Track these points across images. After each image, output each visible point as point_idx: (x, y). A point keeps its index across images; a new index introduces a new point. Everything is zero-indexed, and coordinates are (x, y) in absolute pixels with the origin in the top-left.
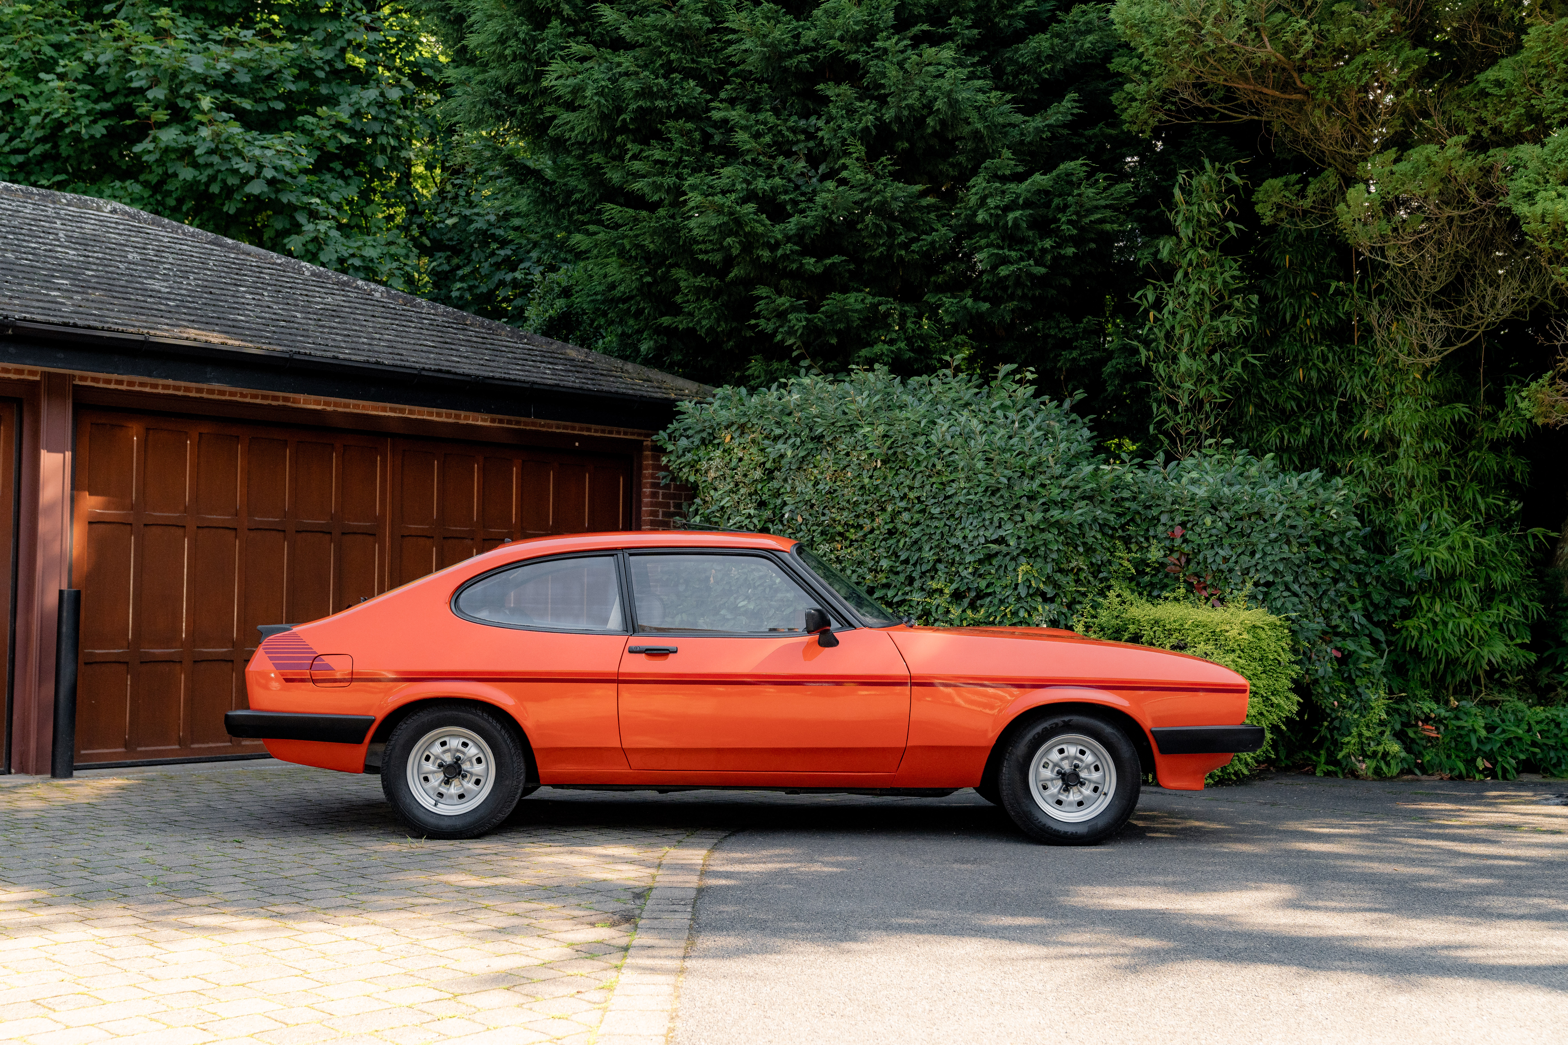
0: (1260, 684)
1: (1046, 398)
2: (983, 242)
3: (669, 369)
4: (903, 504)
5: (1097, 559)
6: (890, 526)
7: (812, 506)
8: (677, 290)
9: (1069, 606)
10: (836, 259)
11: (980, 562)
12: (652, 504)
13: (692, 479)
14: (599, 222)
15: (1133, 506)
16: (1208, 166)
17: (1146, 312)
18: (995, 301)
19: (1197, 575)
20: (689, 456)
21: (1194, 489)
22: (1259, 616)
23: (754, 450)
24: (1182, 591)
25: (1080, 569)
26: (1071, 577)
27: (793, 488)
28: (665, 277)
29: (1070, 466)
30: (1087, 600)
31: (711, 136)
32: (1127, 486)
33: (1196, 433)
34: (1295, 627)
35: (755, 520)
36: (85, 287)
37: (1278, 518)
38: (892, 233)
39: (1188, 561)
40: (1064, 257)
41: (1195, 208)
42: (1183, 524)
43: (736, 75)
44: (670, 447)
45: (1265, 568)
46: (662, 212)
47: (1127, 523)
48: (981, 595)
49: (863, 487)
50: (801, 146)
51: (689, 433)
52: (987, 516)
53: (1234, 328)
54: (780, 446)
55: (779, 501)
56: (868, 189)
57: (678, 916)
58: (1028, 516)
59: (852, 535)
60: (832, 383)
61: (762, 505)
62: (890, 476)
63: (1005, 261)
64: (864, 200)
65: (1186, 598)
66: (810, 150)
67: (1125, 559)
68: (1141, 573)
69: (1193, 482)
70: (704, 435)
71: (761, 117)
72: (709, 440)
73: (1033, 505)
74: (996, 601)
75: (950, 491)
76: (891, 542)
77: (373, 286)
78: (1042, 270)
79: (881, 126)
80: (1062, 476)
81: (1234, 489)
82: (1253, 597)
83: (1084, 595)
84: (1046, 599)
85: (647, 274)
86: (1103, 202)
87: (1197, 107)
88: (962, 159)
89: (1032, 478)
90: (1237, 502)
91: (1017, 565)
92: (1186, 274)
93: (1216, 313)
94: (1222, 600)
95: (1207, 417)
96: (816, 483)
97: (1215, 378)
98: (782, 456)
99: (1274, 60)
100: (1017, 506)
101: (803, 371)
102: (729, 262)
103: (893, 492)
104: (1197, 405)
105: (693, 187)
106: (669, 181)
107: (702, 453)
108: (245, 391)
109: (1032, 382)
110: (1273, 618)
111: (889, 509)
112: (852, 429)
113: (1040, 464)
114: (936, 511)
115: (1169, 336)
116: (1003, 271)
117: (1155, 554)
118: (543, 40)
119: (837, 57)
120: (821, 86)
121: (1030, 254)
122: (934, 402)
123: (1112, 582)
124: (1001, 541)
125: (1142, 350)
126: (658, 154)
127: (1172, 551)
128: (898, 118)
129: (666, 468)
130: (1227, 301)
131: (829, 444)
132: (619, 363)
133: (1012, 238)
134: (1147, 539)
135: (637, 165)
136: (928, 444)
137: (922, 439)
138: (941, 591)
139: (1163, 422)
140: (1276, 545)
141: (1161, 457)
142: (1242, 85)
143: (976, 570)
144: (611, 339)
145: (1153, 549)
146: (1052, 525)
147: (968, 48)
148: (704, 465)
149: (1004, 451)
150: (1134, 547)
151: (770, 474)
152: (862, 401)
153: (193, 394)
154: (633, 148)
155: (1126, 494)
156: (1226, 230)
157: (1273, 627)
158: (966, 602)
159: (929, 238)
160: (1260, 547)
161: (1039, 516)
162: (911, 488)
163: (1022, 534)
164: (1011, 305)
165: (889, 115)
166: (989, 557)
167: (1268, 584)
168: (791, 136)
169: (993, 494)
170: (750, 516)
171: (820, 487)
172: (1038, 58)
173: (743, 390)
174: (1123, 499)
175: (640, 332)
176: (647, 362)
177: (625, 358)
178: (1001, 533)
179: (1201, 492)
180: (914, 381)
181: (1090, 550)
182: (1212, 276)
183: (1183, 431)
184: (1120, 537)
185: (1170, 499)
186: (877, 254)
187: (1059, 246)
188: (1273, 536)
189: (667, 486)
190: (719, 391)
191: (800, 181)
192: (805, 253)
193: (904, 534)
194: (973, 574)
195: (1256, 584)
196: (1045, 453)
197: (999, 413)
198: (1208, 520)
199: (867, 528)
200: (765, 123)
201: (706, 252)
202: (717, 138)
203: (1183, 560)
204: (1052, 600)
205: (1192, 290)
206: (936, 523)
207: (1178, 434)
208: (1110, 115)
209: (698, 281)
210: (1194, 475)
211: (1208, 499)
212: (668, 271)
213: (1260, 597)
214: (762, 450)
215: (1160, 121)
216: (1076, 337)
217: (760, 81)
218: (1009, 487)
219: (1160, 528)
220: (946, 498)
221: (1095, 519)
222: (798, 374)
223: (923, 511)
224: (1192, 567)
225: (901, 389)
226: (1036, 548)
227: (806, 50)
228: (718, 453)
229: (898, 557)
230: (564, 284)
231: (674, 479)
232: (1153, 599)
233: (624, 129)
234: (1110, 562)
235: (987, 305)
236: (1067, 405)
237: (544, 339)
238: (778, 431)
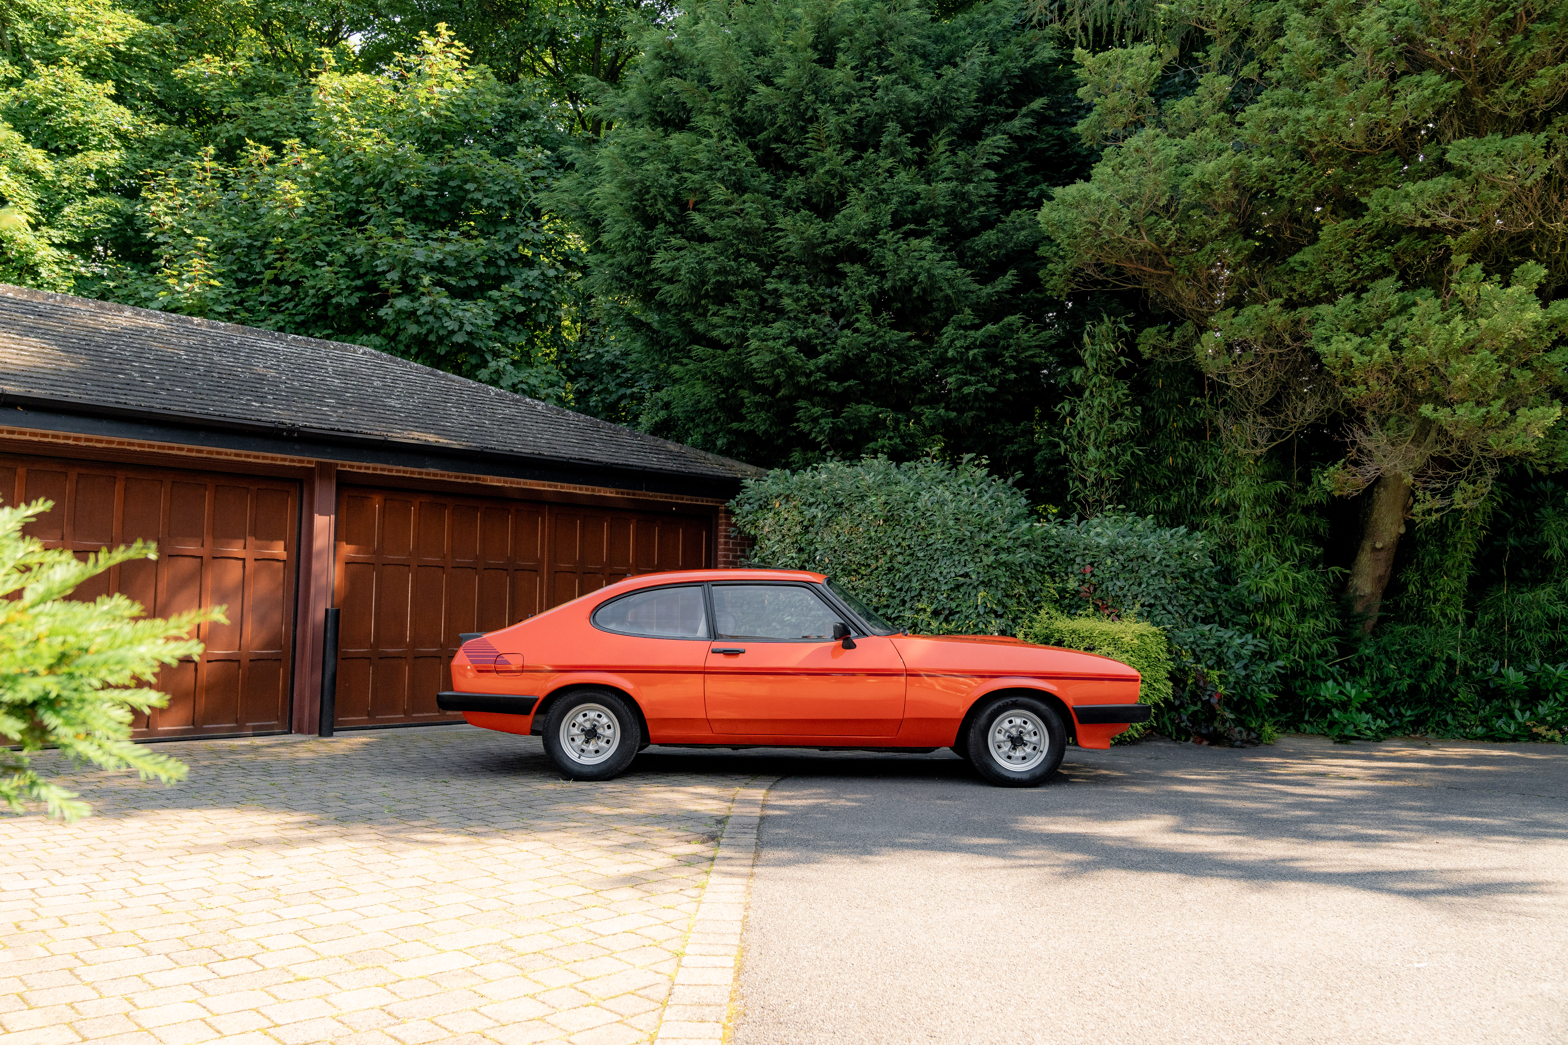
0: (1146, 674)
1: (996, 477)
2: (952, 370)
3: (737, 457)
4: (898, 550)
5: (1032, 588)
6: (889, 565)
7: (835, 551)
8: (743, 404)
9: (1013, 620)
10: (852, 382)
11: (952, 590)
12: (725, 550)
13: (753, 532)
14: (690, 358)
15: (1057, 551)
16: (1106, 319)
17: (1064, 418)
18: (960, 411)
19: (1101, 599)
20: (750, 517)
21: (1099, 540)
22: (1145, 627)
23: (795, 513)
24: (1091, 610)
25: (1021, 595)
26: (1015, 600)
27: (822, 539)
28: (734, 395)
29: (1013, 524)
30: (1025, 616)
31: (766, 300)
32: (1052, 538)
33: (1100, 501)
34: (1170, 635)
35: (796, 561)
36: (345, 404)
37: (1157, 560)
38: (889, 365)
39: (1095, 590)
40: (1008, 380)
41: (1098, 348)
42: (1092, 564)
43: (783, 259)
44: (738, 511)
45: (1149, 594)
46: (732, 351)
47: (1053, 563)
48: (952, 613)
49: (870, 538)
50: (828, 306)
51: (751, 501)
52: (956, 558)
53: (1125, 429)
54: (813, 510)
55: (813, 548)
56: (873, 335)
57: (747, 836)
58: (985, 558)
59: (863, 571)
60: (848, 467)
61: (801, 550)
62: (889, 531)
63: (967, 383)
64: (870, 343)
65: (1094, 615)
66: (833, 309)
67: (1051, 588)
68: (1063, 598)
69: (1098, 535)
70: (761, 502)
71: (800, 287)
72: (765, 506)
73: (988, 551)
74: (963, 617)
75: (930, 541)
76: (890, 576)
77: (536, 402)
78: (992, 389)
79: (882, 292)
80: (1007, 531)
81: (1127, 540)
82: (1140, 614)
83: (1024, 612)
84: (997, 616)
85: (722, 392)
86: (1034, 343)
87: (1097, 280)
88: (938, 314)
89: (987, 532)
90: (1128, 548)
91: (978, 592)
92: (1092, 392)
93: (1112, 419)
94: (1119, 616)
95: (1107, 490)
96: (838, 536)
97: (1112, 463)
98: (814, 517)
99: (1149, 248)
100: (977, 551)
101: (829, 459)
102: (778, 385)
103: (891, 542)
104: (1099, 482)
105: (754, 335)
106: (738, 330)
107: (759, 515)
108: (451, 473)
109: (986, 466)
110: (1154, 629)
111: (889, 553)
112: (862, 498)
113: (992, 522)
114: (920, 555)
115: (1080, 435)
116: (966, 390)
117: (1072, 584)
118: (652, 237)
119: (852, 246)
120: (841, 265)
121: (985, 379)
122: (919, 480)
123: (1043, 604)
124: (966, 575)
125: (1062, 443)
126: (730, 312)
127: (1084, 582)
128: (893, 287)
129: (735, 525)
130: (1120, 410)
131: (847, 509)
132: (703, 453)
133: (972, 367)
134: (1067, 574)
135: (716, 320)
136: (915, 509)
137: (912, 505)
138: (925, 610)
139: (1076, 493)
140: (1156, 578)
141: (1075, 517)
142: (1128, 265)
143: (949, 595)
144: (697, 437)
145: (1071, 581)
146: (1001, 564)
147: (941, 240)
148: (761, 523)
149: (968, 513)
150: (1057, 579)
151: (806, 530)
152: (869, 479)
153: (416, 476)
154: (713, 308)
155: (1052, 543)
156: (1119, 362)
157: (1155, 635)
158: (942, 617)
159: (915, 368)
160: (1145, 579)
161: (992, 558)
162: (904, 539)
163: (981, 570)
164: (972, 414)
165: (887, 285)
166: (958, 587)
167: (1151, 606)
168: (820, 300)
169: (960, 543)
170: (792, 558)
171: (841, 538)
172: (988, 247)
173: (788, 472)
174: (1049, 546)
175: (717, 432)
176: (721, 453)
177: (707, 450)
178: (966, 570)
179: (1104, 542)
180: (905, 465)
181: (1027, 582)
182: (1110, 394)
183: (1090, 500)
184: (1048, 573)
185: (1082, 547)
186: (879, 378)
187: (1004, 373)
188: (1154, 572)
189: (735, 538)
190: (771, 473)
191: (826, 330)
192: (831, 378)
193: (899, 571)
194: (947, 598)
195: (1142, 605)
196: (996, 515)
197: (964, 487)
198: (1109, 561)
199: (873, 567)
200: (802, 291)
201: (763, 379)
202: (770, 302)
203: (1092, 588)
204: (1001, 616)
205: (1096, 404)
206: (921, 563)
207: (1087, 501)
208: (1037, 284)
209: (757, 398)
210: (1099, 530)
211: (1109, 546)
212: (736, 391)
213: (1146, 614)
214: (801, 513)
215: (1072, 289)
216: (1016, 435)
217: (800, 263)
218: (971, 538)
219: (1076, 567)
220: (928, 545)
221: (1031, 560)
222: (825, 460)
223: (912, 555)
224: (1098, 593)
225: (896, 471)
226: (990, 580)
227: (831, 242)
228: (771, 514)
229: (895, 586)
230: (665, 400)
231: (740, 533)
232: (1071, 615)
233: (707, 295)
234: (1041, 590)
235: (955, 414)
236: (1010, 481)
237: (652, 437)
238: (812, 500)
